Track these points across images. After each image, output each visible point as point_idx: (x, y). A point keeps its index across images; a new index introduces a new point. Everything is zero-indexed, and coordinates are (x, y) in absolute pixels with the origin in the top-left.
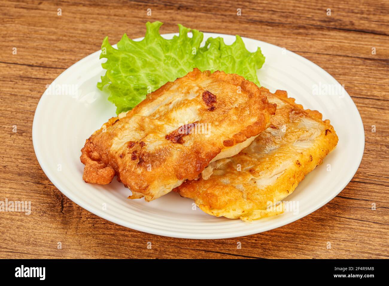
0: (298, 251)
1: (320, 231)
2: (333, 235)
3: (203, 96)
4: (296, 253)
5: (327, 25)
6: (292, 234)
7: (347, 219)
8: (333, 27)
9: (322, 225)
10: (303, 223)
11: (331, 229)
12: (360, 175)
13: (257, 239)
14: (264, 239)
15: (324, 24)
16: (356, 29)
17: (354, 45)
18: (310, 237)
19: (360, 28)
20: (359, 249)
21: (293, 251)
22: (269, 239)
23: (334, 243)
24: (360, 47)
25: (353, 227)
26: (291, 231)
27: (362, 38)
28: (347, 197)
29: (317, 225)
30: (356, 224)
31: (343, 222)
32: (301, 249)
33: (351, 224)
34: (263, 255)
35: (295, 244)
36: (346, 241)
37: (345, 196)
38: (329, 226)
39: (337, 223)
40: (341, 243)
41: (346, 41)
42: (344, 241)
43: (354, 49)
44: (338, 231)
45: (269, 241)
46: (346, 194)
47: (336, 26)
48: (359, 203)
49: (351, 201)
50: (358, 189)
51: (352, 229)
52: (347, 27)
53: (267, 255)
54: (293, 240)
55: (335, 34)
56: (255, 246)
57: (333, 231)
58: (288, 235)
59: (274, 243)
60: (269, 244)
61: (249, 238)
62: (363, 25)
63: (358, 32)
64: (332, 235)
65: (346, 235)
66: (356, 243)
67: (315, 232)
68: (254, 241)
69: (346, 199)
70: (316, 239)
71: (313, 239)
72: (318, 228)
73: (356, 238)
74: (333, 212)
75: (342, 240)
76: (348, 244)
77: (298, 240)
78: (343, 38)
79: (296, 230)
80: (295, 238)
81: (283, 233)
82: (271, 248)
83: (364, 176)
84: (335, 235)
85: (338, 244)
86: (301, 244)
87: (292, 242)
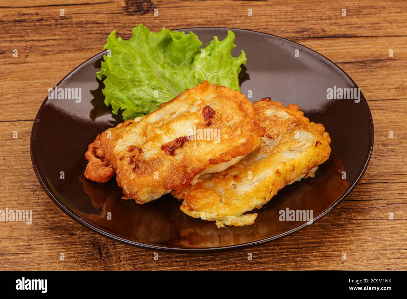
0: (326, 259)
1: (342, 236)
2: (355, 238)
4: (325, 261)
5: (301, 36)
6: (317, 243)
7: (364, 221)
8: (307, 36)
9: (343, 230)
10: (325, 231)
11: (351, 233)
12: (366, 176)
13: (287, 254)
14: (293, 252)
15: (298, 35)
16: (328, 35)
17: (331, 51)
18: (334, 244)
19: (332, 33)
20: (381, 247)
21: (322, 259)
22: (298, 252)
23: (357, 245)
24: (336, 52)
25: (371, 227)
26: (316, 240)
28: (359, 199)
29: (338, 231)
30: (372, 224)
31: (361, 224)
32: (329, 256)
33: (368, 224)
34: (296, 268)
36: (367, 241)
37: (357, 198)
38: (349, 230)
39: (355, 226)
40: (363, 244)
41: (323, 49)
42: (365, 242)
43: (332, 56)
44: (358, 234)
45: (298, 254)
46: (357, 197)
47: (310, 35)
48: (371, 203)
49: (363, 203)
50: (366, 190)
51: (370, 230)
52: (320, 35)
53: (300, 268)
54: (319, 249)
55: (311, 43)
56: (286, 260)
57: (353, 234)
58: (314, 245)
59: (304, 255)
60: (299, 256)
62: (333, 31)
63: (331, 38)
65: (366, 236)
66: (376, 242)
67: (338, 237)
68: (285, 256)
69: (358, 202)
71: (338, 245)
72: (340, 233)
73: (375, 237)
74: (349, 216)
75: (363, 241)
76: (369, 244)
77: (324, 248)
78: (319, 46)
79: (320, 239)
80: (321, 247)
81: (309, 244)
82: (302, 260)
83: (369, 177)
84: (356, 238)
85: (361, 246)
86: (327, 251)
87: (319, 251)
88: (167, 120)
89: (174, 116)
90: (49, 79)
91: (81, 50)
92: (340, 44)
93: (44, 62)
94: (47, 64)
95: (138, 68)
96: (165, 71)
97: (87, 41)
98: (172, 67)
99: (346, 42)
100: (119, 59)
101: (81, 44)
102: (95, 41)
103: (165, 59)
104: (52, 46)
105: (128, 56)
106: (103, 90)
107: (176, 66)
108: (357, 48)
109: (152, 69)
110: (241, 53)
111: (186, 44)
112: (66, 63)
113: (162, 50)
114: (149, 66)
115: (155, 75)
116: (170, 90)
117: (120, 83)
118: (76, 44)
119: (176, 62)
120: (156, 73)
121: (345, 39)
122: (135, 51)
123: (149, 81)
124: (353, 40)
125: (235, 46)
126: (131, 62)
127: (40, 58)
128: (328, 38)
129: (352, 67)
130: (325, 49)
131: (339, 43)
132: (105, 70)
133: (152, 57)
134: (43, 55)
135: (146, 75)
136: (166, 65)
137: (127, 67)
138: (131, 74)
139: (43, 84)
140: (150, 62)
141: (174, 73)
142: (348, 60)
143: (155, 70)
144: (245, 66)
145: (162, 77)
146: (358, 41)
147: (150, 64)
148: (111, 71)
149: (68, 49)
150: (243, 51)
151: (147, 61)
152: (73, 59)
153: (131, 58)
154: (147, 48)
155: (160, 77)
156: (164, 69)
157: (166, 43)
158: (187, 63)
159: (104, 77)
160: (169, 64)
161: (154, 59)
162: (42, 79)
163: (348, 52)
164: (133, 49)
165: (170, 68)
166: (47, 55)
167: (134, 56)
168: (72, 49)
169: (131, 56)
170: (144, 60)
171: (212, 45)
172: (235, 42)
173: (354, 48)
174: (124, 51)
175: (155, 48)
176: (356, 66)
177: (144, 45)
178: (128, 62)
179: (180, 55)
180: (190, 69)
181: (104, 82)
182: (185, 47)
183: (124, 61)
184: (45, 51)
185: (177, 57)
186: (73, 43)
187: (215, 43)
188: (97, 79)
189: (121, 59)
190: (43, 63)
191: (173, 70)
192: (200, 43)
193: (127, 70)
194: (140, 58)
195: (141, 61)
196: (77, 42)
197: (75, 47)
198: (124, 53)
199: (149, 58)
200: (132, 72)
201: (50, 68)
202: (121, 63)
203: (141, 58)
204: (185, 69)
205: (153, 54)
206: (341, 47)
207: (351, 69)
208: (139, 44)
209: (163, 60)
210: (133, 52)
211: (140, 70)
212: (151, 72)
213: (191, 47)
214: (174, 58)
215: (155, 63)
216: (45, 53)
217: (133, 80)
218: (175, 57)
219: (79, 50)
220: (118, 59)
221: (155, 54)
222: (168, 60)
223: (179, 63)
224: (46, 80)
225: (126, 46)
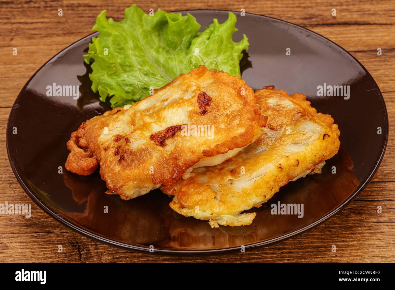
1: (351, 240)
2: (365, 242)
3: (198, 97)
5: (309, 22)
6: (323, 248)
7: (375, 224)
8: (316, 23)
9: (352, 234)
10: (332, 234)
11: (361, 237)
12: (378, 174)
13: (289, 258)
14: (296, 257)
15: (306, 22)
16: (339, 22)
17: (341, 39)
18: (342, 248)
19: (343, 20)
22: (301, 257)
23: (367, 251)
24: (347, 40)
25: (384, 231)
26: (322, 244)
27: (347, 30)
28: (370, 199)
29: (347, 234)
30: (386, 227)
31: (372, 227)
33: (380, 227)
35: (329, 258)
36: (379, 247)
37: (368, 198)
38: (359, 233)
39: (366, 229)
40: (375, 250)
42: (377, 247)
44: (370, 238)
45: (301, 259)
46: (369, 197)
47: (318, 22)
48: (383, 204)
50: (379, 189)
51: (383, 233)
52: (330, 22)
54: (326, 254)
57: (364, 238)
58: (319, 249)
61: (280, 259)
62: (345, 18)
63: (342, 25)
65: (379, 241)
66: (390, 247)
67: (346, 242)
69: (370, 202)
70: (349, 250)
71: (346, 250)
72: (349, 237)
73: (389, 242)
74: (360, 217)
75: (375, 246)
76: (382, 249)
77: (331, 253)
79: (326, 242)
80: (327, 252)
81: (314, 248)
83: (383, 175)
84: (367, 243)
85: (372, 252)
86: (334, 257)
87: (325, 256)
88: (158, 108)
89: (166, 103)
90: (34, 63)
91: (70, 33)
92: (352, 31)
93: (30, 45)
94: (33, 48)
95: (130, 52)
96: (159, 56)
97: (78, 25)
98: (168, 52)
99: (358, 29)
100: (110, 42)
101: (71, 27)
102: (86, 25)
103: (160, 43)
104: (40, 29)
105: (118, 39)
106: (90, 74)
107: (171, 51)
108: (370, 36)
109: (146, 53)
110: (242, 38)
111: (183, 27)
112: (54, 47)
113: (157, 34)
114: (141, 50)
115: (148, 60)
116: (164, 77)
117: (109, 67)
118: (66, 27)
119: (172, 46)
120: (149, 58)
121: (356, 27)
122: (126, 34)
123: (142, 66)
124: (366, 28)
125: (236, 30)
126: (122, 45)
127: (26, 42)
128: (338, 25)
129: (364, 56)
130: (335, 36)
131: (350, 30)
132: (93, 52)
133: (145, 40)
134: (30, 38)
135: (138, 59)
136: (161, 50)
137: (117, 50)
138: (122, 58)
139: (27, 69)
140: (143, 46)
141: (169, 58)
142: (360, 48)
143: (149, 55)
144: (247, 52)
145: (156, 63)
146: (370, 29)
147: (143, 48)
148: (100, 54)
149: (56, 32)
150: (245, 36)
151: (139, 45)
152: (61, 43)
153: (122, 41)
154: (140, 31)
155: (154, 63)
156: (159, 54)
157: (162, 25)
158: (184, 47)
159: (91, 61)
160: (164, 49)
161: (148, 43)
162: (27, 64)
163: (360, 40)
164: (124, 31)
165: (165, 53)
166: (34, 38)
167: (125, 39)
168: (60, 32)
169: (123, 39)
170: (136, 44)
171: (211, 28)
172: (237, 25)
173: (367, 36)
174: (115, 32)
175: (149, 31)
176: (368, 55)
177: (138, 27)
178: (119, 45)
179: (176, 39)
180: (187, 54)
181: (92, 66)
182: (182, 30)
183: (114, 44)
184: (32, 34)
185: (172, 41)
186: (62, 27)
187: (214, 26)
188: (85, 64)
189: (111, 42)
190: (29, 47)
191: (168, 55)
192: (198, 26)
193: (117, 54)
194: (132, 41)
195: (134, 44)
196: (66, 25)
197: (65, 31)
198: (115, 35)
199: (142, 42)
200: (122, 56)
201: (36, 52)
202: (111, 46)
203: (134, 42)
204: (181, 54)
205: (147, 37)
206: (353, 35)
207: (363, 58)
208: (132, 27)
209: (157, 45)
210: (124, 34)
211: (132, 54)
212: (144, 57)
213: (188, 30)
214: (169, 43)
215: (148, 47)
216: (32, 36)
217: (123, 64)
218: (170, 41)
219: (68, 33)
220: (108, 42)
221: (149, 38)
222: (163, 44)
223: (175, 48)
224: (31, 65)
225: (117, 28)
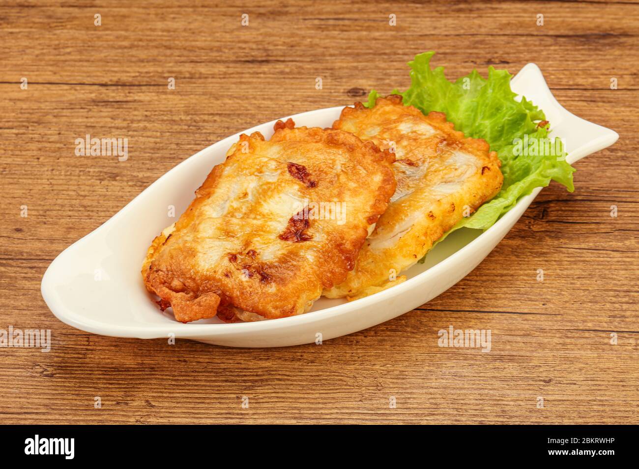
2: (563, 272)
4: (519, 300)
6: (508, 276)
7: (577, 250)
9: (546, 261)
10: (520, 261)
11: (558, 265)
13: (465, 287)
14: (473, 285)
20: (601, 286)
23: (566, 282)
25: (587, 259)
26: (507, 272)
28: (571, 221)
29: (539, 261)
30: (590, 255)
31: (572, 254)
32: (525, 294)
33: (583, 255)
34: (477, 306)
35: (516, 289)
36: (581, 278)
37: (568, 219)
38: (555, 261)
39: (565, 257)
40: (576, 281)
42: (579, 278)
44: (569, 267)
45: (480, 288)
46: (569, 218)
48: (588, 227)
49: (578, 226)
50: (583, 209)
51: (586, 262)
53: (482, 307)
54: (512, 284)
56: (463, 296)
57: (561, 266)
58: (503, 278)
59: (488, 290)
60: (481, 292)
64: (561, 272)
65: (581, 271)
66: (595, 279)
68: (460, 290)
69: (570, 224)
72: (542, 264)
73: (593, 273)
74: (556, 242)
75: (576, 277)
76: (585, 281)
77: (518, 283)
79: (513, 270)
80: (514, 281)
81: (497, 276)
82: (485, 296)
83: (588, 192)
84: (565, 272)
85: (572, 284)
86: (523, 287)
87: (510, 286)
108: (577, 17)
163: (564, 21)
173: (573, 17)
176: (574, 42)
